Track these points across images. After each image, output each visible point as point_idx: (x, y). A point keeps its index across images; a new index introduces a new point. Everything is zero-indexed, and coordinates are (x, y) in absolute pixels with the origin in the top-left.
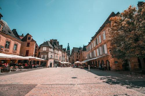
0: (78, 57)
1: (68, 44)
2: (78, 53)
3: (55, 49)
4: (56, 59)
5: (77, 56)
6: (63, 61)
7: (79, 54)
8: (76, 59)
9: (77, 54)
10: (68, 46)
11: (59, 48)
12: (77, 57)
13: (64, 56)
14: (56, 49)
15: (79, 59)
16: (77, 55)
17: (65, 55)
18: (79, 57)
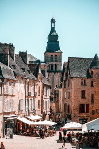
0: (86, 95)
1: (53, 21)
2: (88, 81)
3: (5, 80)
4: (9, 113)
5: (83, 92)
6: (29, 113)
7: (92, 86)
8: (77, 105)
9: (84, 84)
10: (53, 30)
11: (15, 75)
12: (83, 97)
13: (32, 95)
14: (8, 80)
15: (91, 106)
16: (83, 88)
17: (37, 91)
18: (88, 96)
